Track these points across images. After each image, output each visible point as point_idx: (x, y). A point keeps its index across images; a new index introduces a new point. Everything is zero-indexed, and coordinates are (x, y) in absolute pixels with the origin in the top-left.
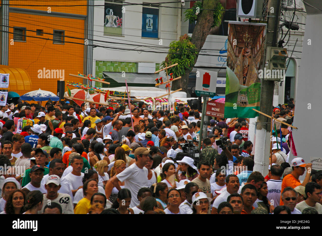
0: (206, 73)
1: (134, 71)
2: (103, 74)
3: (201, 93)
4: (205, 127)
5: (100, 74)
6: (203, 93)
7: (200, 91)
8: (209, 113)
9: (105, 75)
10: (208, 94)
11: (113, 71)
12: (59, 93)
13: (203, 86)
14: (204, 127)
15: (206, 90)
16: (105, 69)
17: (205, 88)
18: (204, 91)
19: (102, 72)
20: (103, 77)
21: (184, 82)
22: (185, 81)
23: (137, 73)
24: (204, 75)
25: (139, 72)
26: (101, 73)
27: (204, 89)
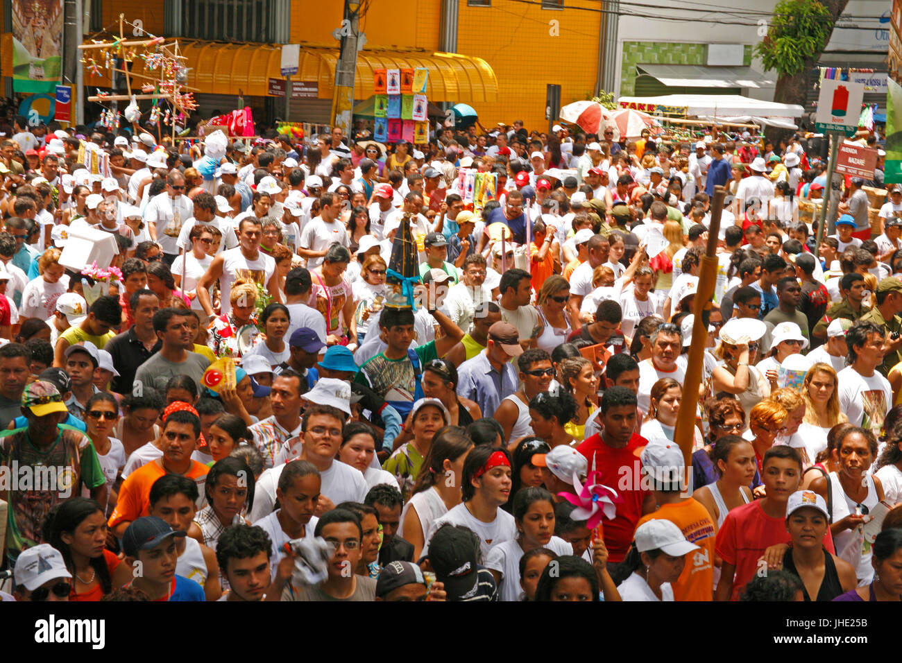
0: (840, 87)
1: (699, 62)
2: (638, 68)
3: (828, 127)
4: (834, 193)
5: (632, 67)
6: (832, 128)
7: (825, 125)
8: (843, 169)
9: (641, 71)
10: (842, 129)
11: (658, 62)
12: (549, 108)
13: (833, 113)
14: (831, 194)
15: (839, 121)
16: (641, 58)
17: (836, 117)
18: (834, 123)
19: (635, 65)
20: (637, 74)
21: (801, 84)
22: (803, 82)
23: (705, 66)
24: (836, 91)
25: (710, 63)
26: (633, 65)
27: (834, 120)
